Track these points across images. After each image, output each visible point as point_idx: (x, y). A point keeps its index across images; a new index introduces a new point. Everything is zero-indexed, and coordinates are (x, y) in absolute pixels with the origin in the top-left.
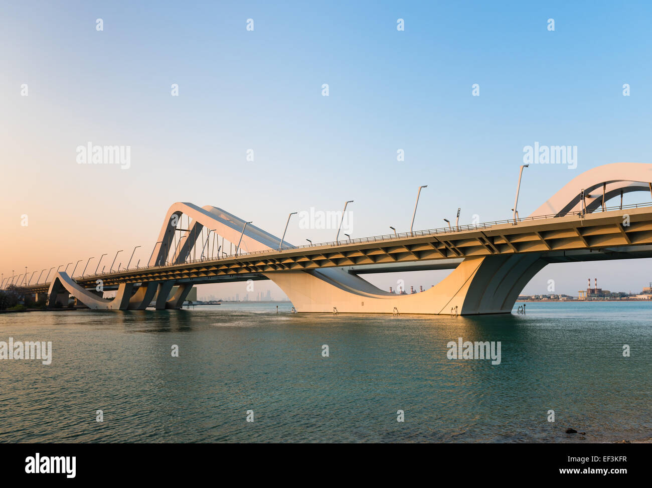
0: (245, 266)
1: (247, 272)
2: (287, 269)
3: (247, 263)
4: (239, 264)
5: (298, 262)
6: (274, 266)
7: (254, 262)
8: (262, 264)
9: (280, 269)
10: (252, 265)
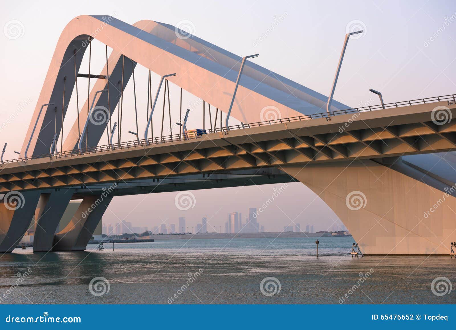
0: (244, 152)
1: (249, 165)
2: (340, 157)
3: (249, 146)
4: (232, 147)
5: (368, 142)
6: (310, 152)
7: (265, 144)
8: (284, 147)
9: (323, 158)
10: (260, 150)
